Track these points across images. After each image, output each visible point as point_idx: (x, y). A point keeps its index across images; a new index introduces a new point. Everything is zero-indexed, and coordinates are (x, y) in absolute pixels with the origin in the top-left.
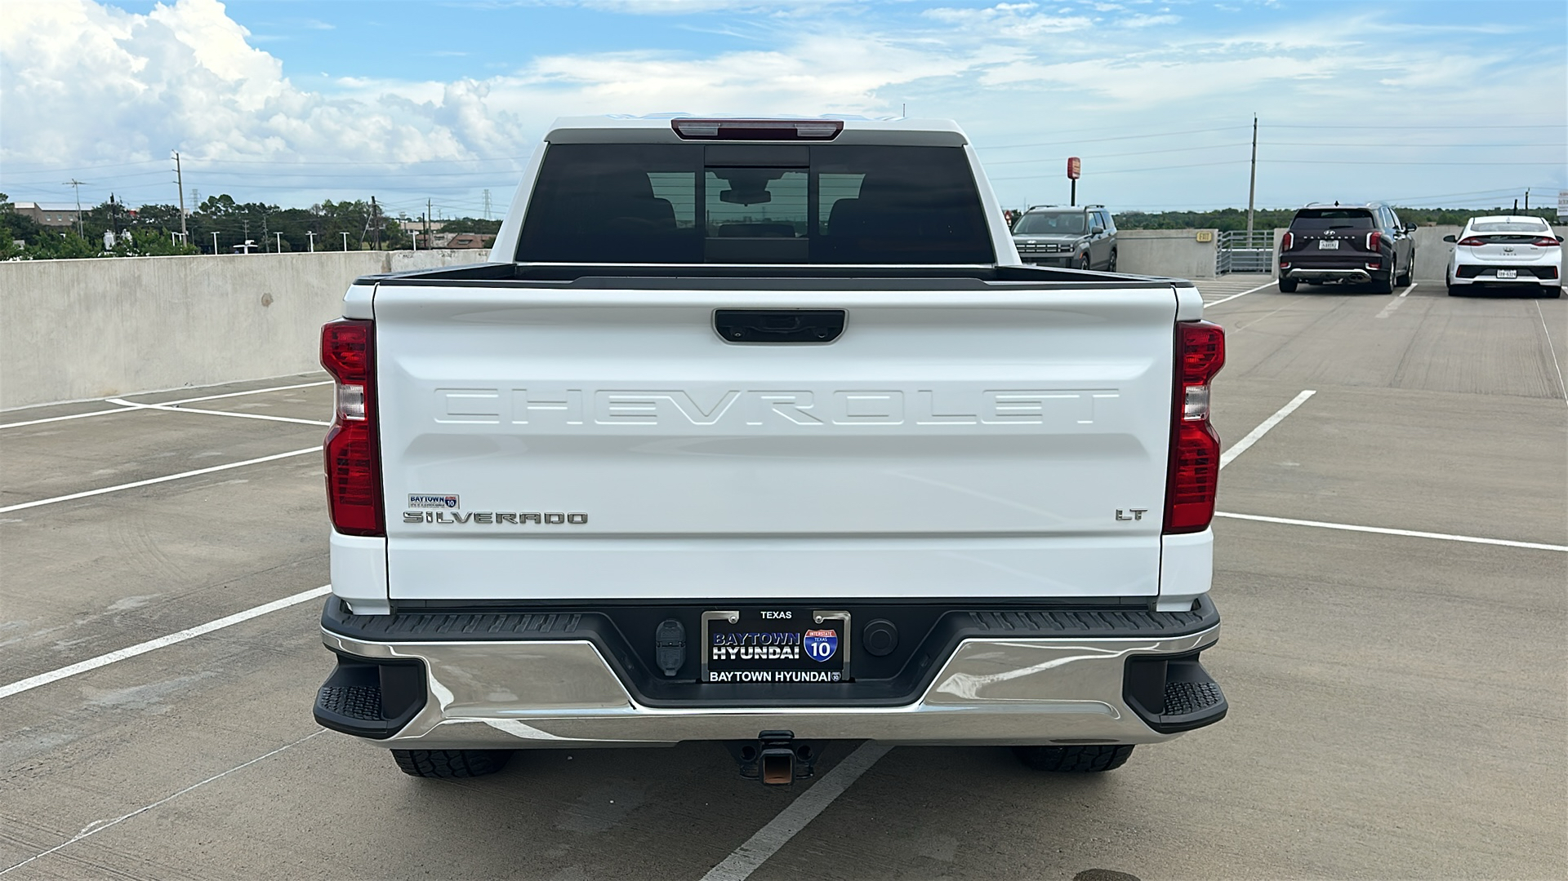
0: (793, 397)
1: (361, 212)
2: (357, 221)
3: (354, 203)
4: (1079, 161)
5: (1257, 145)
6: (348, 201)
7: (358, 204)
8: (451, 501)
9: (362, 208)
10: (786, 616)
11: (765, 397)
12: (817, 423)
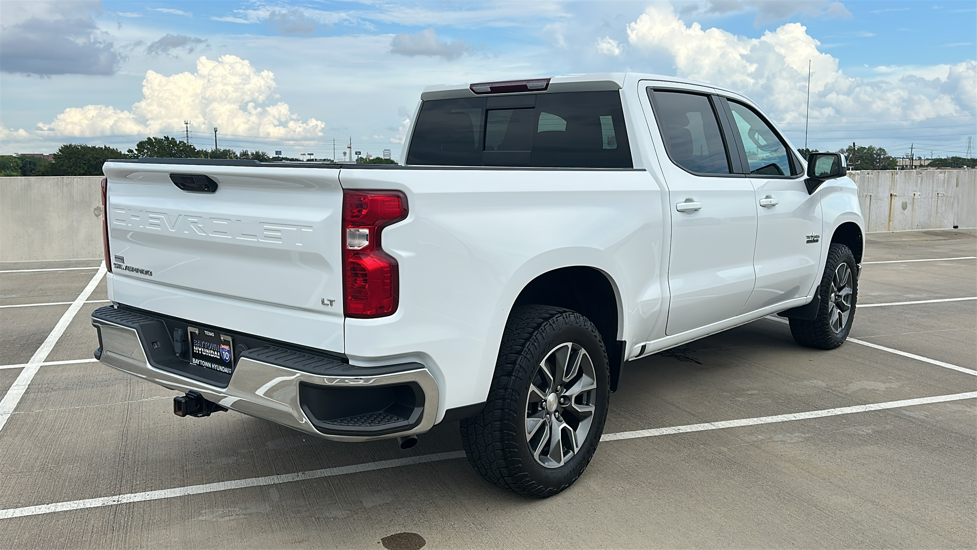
0: (197, 220)
1: (871, 155)
2: (868, 160)
3: (867, 147)
6: (863, 146)
7: (870, 148)
8: (122, 259)
9: (873, 151)
10: (212, 334)
11: (189, 219)
12: (205, 234)
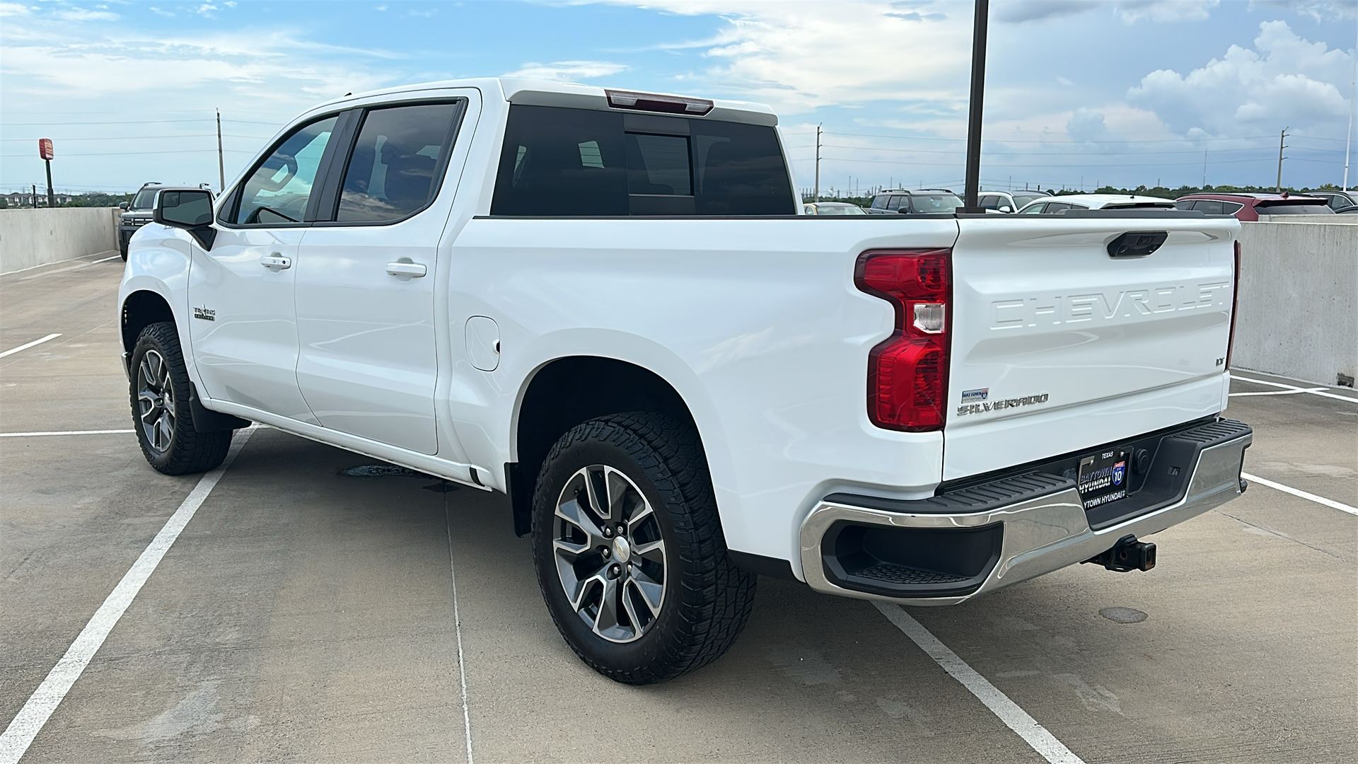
0: (1141, 295)
4: (51, 143)
5: (222, 137)
8: (983, 394)
10: (1110, 455)
11: (1132, 296)
12: (1149, 313)
